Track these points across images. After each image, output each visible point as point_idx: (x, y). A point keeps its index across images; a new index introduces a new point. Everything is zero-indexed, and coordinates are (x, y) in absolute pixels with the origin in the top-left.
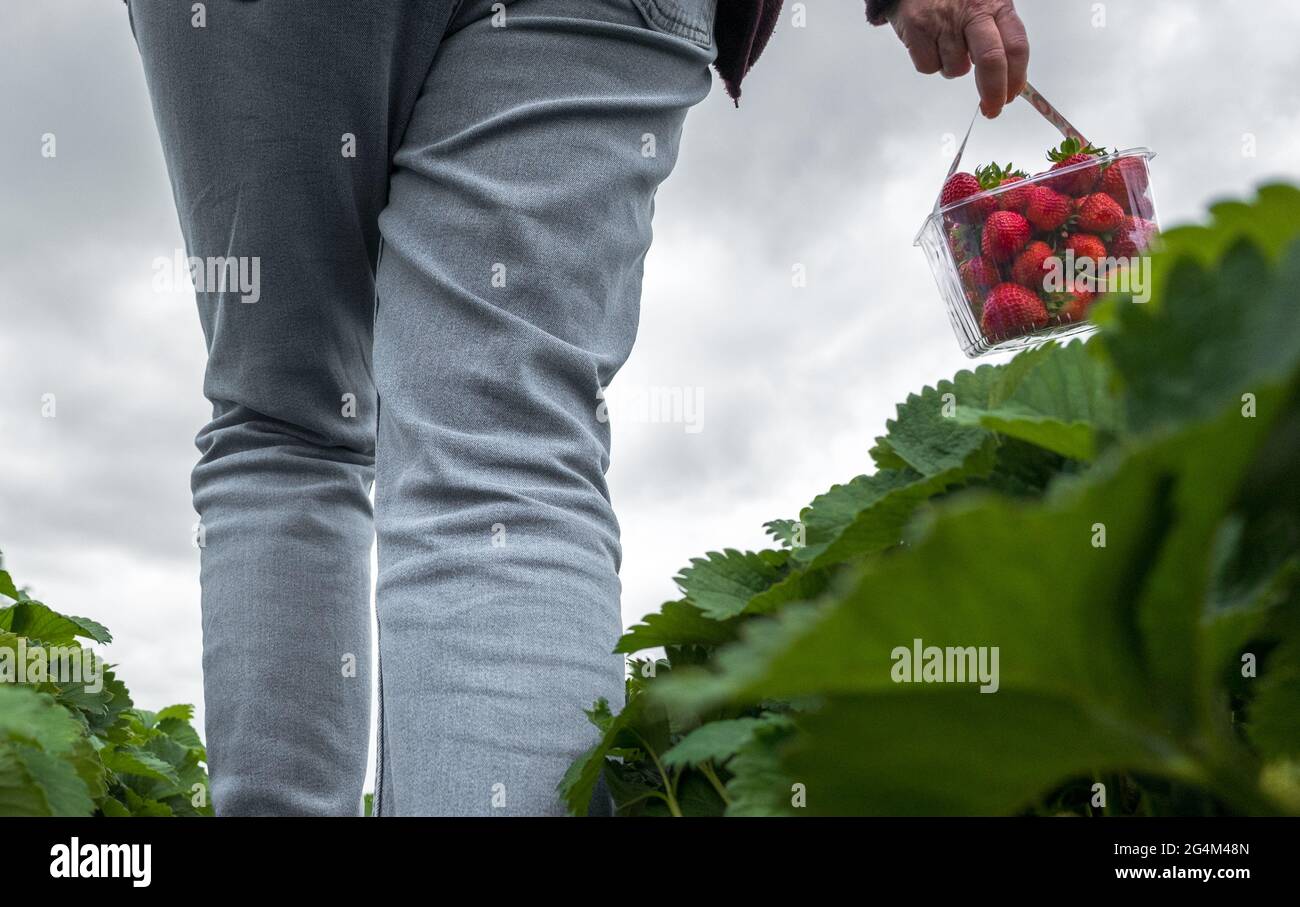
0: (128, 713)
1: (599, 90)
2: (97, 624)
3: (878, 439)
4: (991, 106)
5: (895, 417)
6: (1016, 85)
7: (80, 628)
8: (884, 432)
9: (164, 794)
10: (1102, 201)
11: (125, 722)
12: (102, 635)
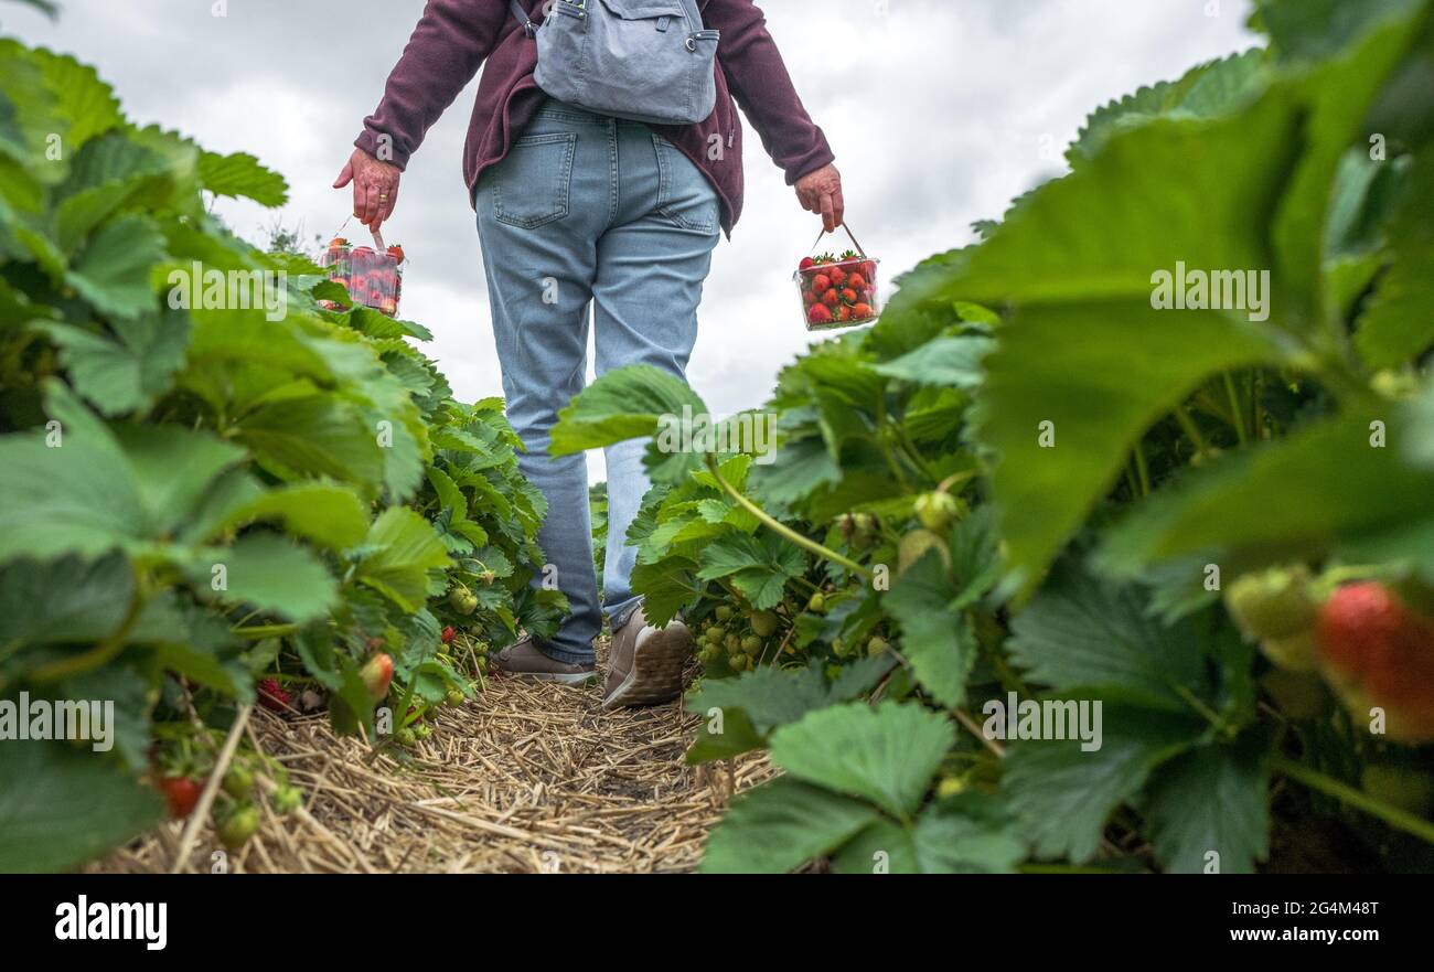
0: (448, 399)
1: (666, 254)
2: (421, 327)
3: (1071, 144)
4: (829, 228)
5: (1085, 125)
6: (839, 222)
7: (406, 329)
8: (1076, 137)
9: (478, 468)
10: (857, 277)
11: (446, 407)
12: (426, 335)
